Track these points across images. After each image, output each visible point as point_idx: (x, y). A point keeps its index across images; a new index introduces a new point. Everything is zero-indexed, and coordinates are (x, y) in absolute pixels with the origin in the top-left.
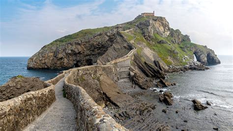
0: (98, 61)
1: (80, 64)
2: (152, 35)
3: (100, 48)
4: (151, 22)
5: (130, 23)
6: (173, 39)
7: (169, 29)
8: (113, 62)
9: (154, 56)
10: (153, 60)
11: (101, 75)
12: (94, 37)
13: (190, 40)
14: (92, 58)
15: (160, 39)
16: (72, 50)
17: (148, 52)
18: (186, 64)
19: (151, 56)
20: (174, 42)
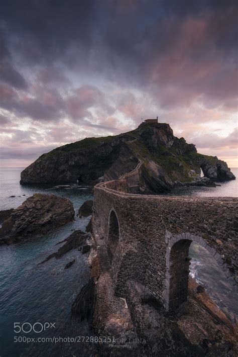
0: (106, 175)
1: (83, 178)
2: (156, 146)
4: (155, 131)
6: (177, 150)
7: (173, 138)
8: (124, 176)
9: (159, 170)
10: (158, 174)
13: (196, 150)
15: (164, 150)
16: (75, 162)
17: (153, 166)
18: (193, 179)
19: (156, 171)
20: (178, 154)
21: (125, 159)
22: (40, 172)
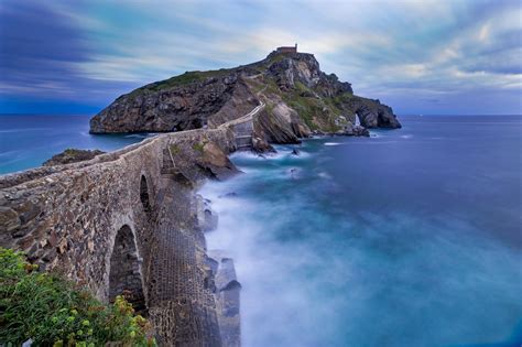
0: (209, 122)
1: (183, 127)
2: (292, 83)
3: (213, 103)
4: (290, 62)
5: (260, 64)
6: (324, 89)
7: (319, 73)
8: (227, 125)
9: (292, 116)
10: (289, 121)
11: (205, 143)
12: (204, 85)
13: (351, 91)
14: (202, 118)
15: (304, 88)
16: (170, 105)
17: (284, 110)
18: (340, 128)
19: (288, 116)
20: (324, 95)
21: (241, 101)
22: (118, 120)
